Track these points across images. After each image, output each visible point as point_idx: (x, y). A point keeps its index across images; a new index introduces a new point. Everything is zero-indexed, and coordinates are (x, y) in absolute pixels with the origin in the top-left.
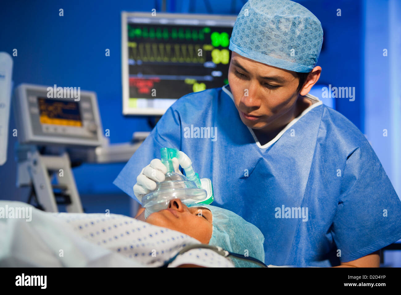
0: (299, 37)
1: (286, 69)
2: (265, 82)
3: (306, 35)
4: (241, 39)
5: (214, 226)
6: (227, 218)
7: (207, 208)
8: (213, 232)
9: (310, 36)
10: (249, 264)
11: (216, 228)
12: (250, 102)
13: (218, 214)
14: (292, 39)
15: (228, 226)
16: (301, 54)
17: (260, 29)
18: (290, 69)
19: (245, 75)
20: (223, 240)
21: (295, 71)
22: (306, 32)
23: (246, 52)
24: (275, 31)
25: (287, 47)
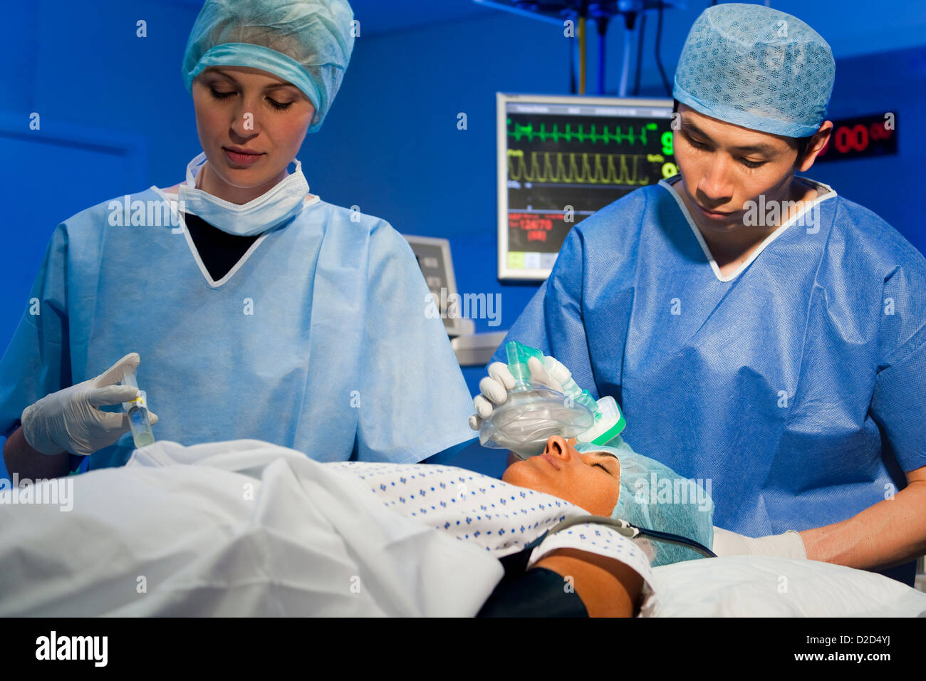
0: (798, 79)
1: (778, 134)
2: (740, 154)
3: (809, 74)
4: (698, 84)
5: (623, 485)
7: (612, 453)
8: (620, 495)
9: (817, 74)
10: (682, 551)
11: (626, 489)
12: (715, 190)
13: (629, 463)
14: (786, 83)
16: (802, 108)
17: (731, 67)
18: (784, 134)
19: (705, 143)
20: (637, 508)
21: (792, 135)
22: (809, 68)
23: (707, 106)
24: (757, 71)
25: (778, 96)
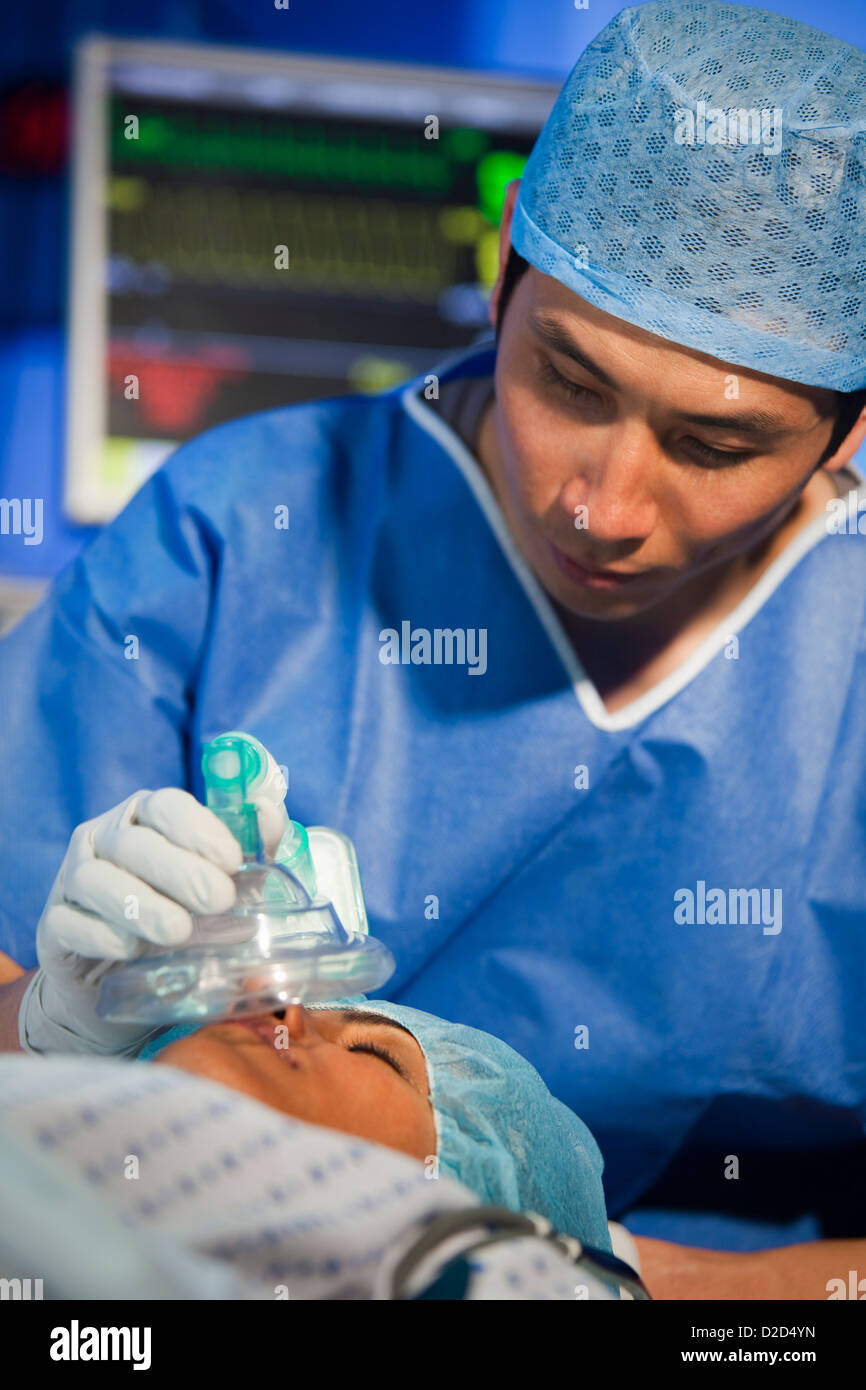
1: (802, 380)
5: (443, 1112)
6: (497, 1076)
7: (391, 1017)
11: (454, 1122)
13: (450, 1052)
14: (841, 246)
15: (500, 1110)
17: (698, 191)
18: (818, 382)
20: (490, 1179)
23: (617, 292)
24: (768, 207)
25: (815, 279)
